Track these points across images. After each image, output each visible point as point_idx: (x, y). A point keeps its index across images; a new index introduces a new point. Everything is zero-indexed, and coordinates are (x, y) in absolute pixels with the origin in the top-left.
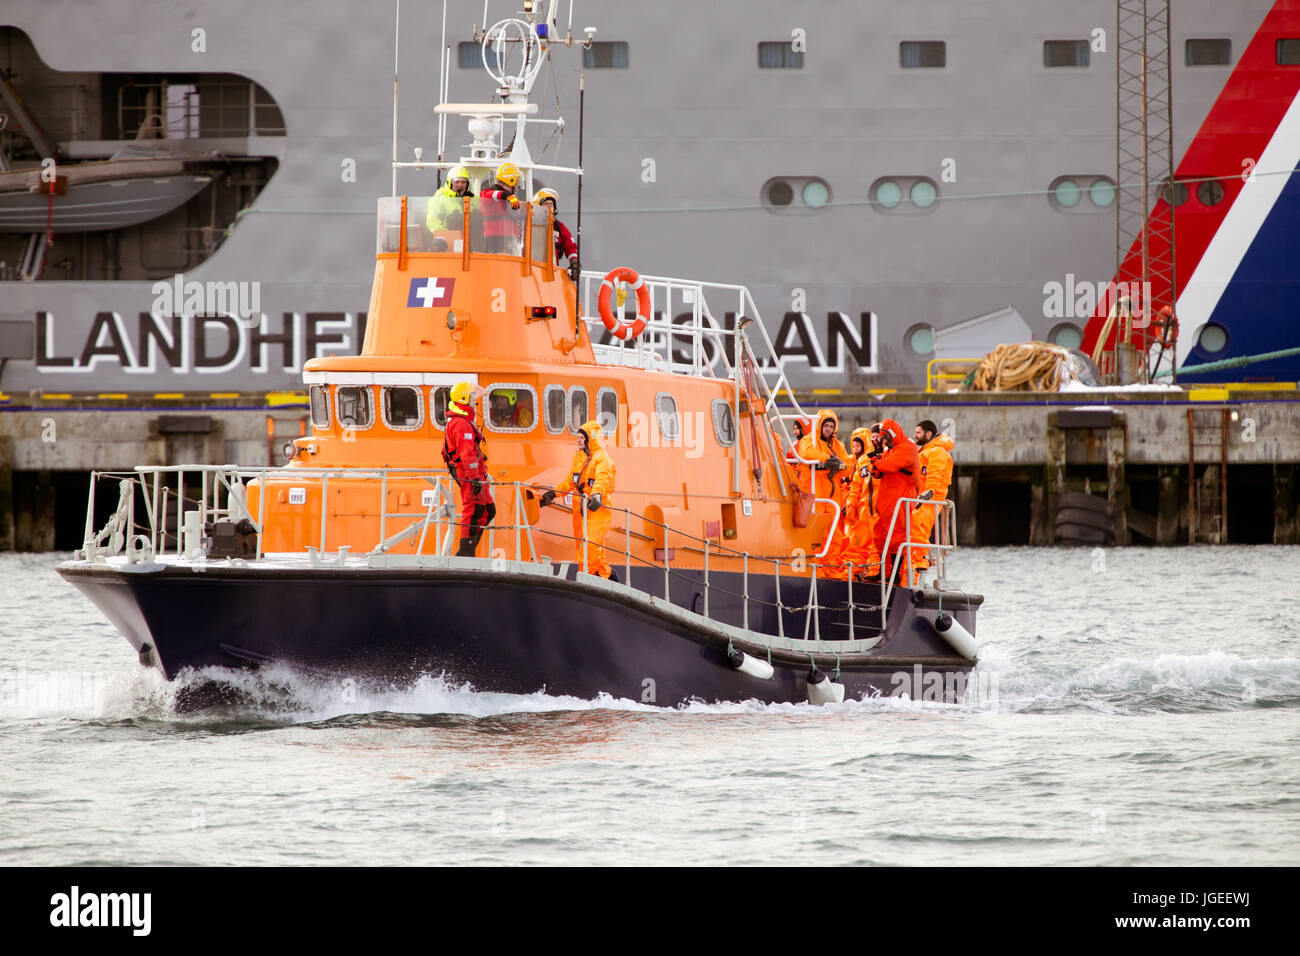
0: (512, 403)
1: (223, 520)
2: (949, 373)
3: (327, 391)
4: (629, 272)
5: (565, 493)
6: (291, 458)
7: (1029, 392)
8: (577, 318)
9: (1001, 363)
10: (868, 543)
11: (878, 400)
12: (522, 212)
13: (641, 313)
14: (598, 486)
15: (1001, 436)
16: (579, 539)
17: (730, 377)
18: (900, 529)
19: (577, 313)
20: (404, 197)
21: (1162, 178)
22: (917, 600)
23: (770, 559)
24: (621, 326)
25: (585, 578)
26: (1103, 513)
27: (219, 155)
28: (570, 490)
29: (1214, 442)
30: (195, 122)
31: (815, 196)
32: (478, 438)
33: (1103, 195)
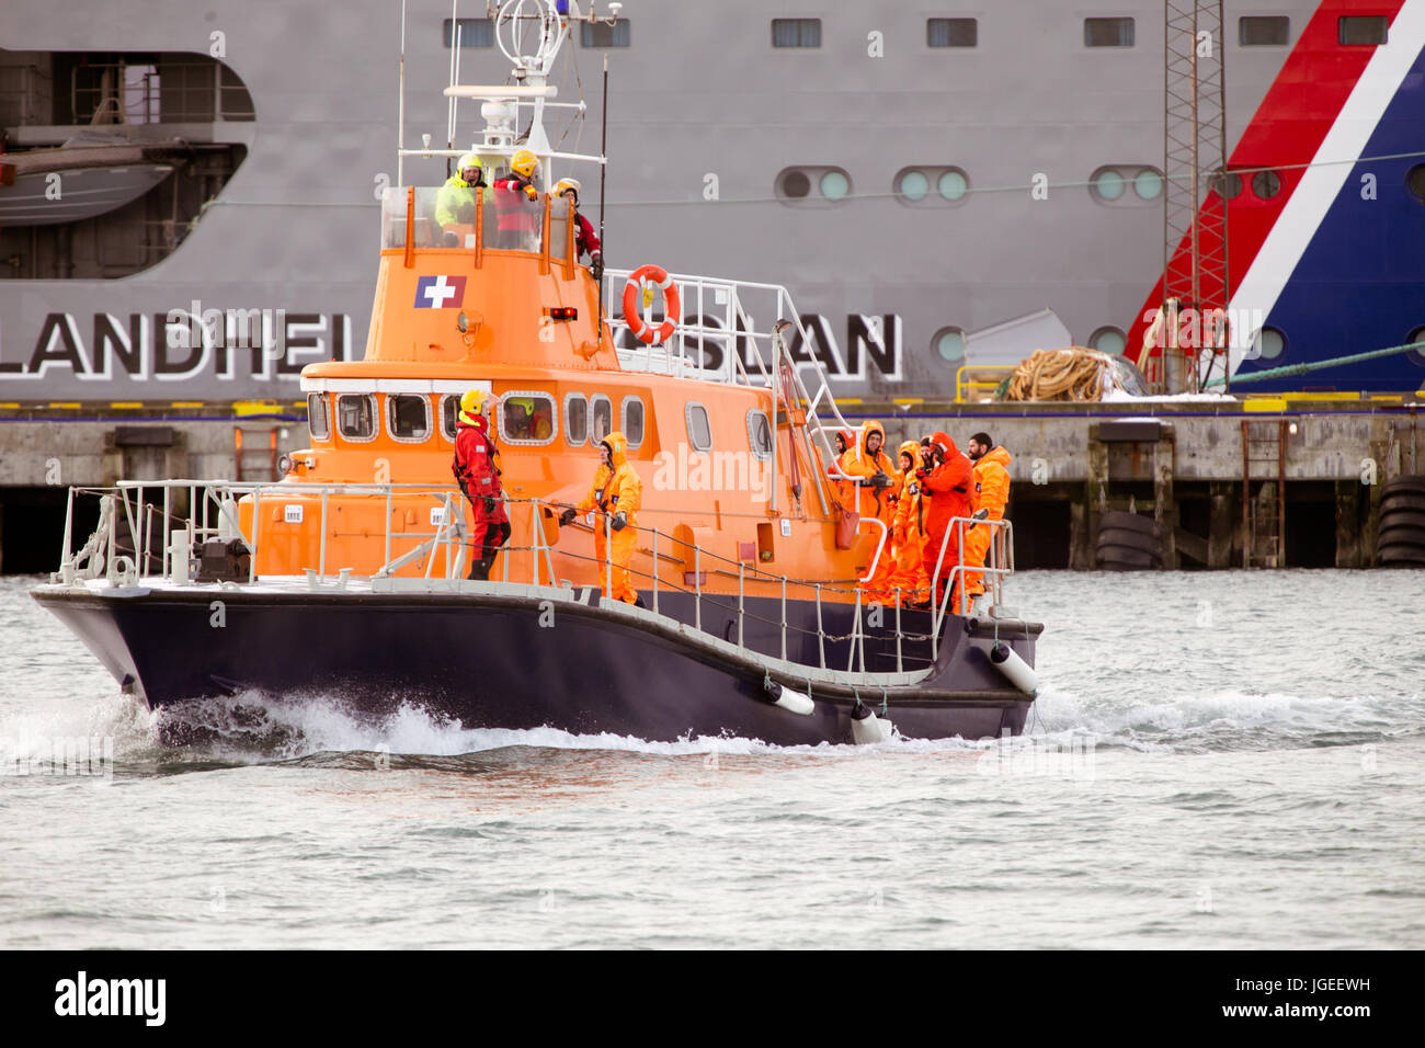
0: (529, 413)
1: (213, 540)
2: (980, 382)
3: (327, 400)
4: (657, 269)
5: (586, 511)
6: (287, 473)
7: (1068, 402)
8: (600, 320)
9: (1038, 371)
10: (918, 567)
11: (903, 411)
12: (540, 204)
13: (669, 316)
14: (623, 503)
15: (1038, 450)
16: (602, 561)
17: (767, 385)
18: (953, 551)
19: (600, 315)
20: (411, 187)
21: (1212, 169)
22: (970, 628)
23: (810, 583)
24: (648, 329)
25: (608, 604)
26: (1150, 534)
27: (182, 142)
28: (593, 508)
29: (1270, 457)
30: (155, 106)
31: (834, 187)
32: (491, 451)
33: (1149, 186)
